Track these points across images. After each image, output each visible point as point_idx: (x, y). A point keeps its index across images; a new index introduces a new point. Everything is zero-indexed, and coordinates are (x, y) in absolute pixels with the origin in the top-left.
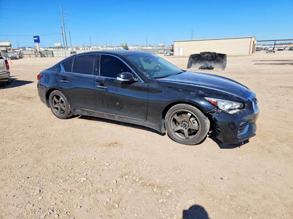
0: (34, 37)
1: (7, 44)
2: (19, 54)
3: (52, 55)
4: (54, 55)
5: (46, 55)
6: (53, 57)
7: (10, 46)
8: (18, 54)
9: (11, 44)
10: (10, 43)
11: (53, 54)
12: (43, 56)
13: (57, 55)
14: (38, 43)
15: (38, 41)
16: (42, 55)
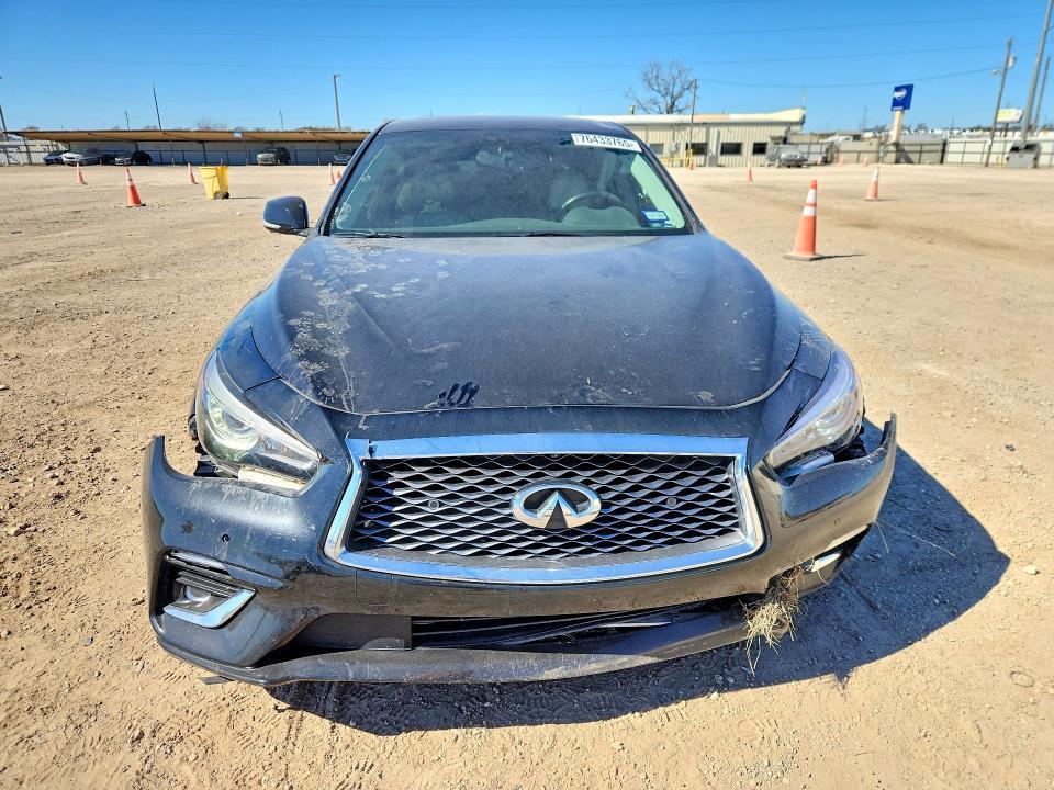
0: (897, 89)
1: (794, 115)
2: (827, 151)
3: (939, 155)
4: (949, 158)
5: (914, 157)
6: (942, 162)
7: (802, 122)
8: (824, 150)
9: (804, 117)
10: (803, 112)
11: (944, 151)
12: (903, 160)
13: (957, 158)
14: (903, 111)
15: (903, 104)
16: (902, 155)
